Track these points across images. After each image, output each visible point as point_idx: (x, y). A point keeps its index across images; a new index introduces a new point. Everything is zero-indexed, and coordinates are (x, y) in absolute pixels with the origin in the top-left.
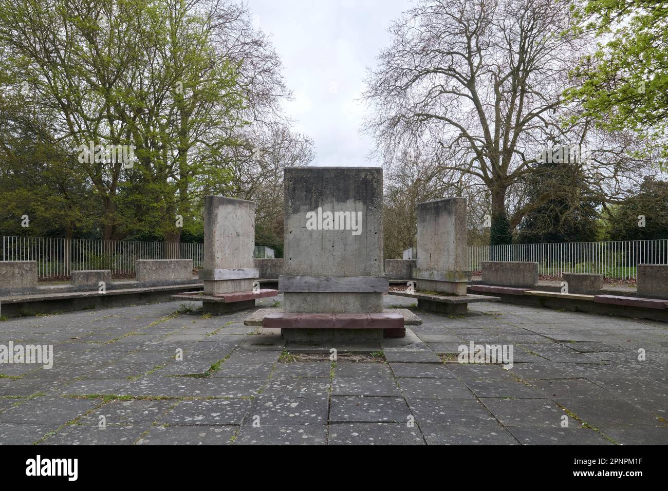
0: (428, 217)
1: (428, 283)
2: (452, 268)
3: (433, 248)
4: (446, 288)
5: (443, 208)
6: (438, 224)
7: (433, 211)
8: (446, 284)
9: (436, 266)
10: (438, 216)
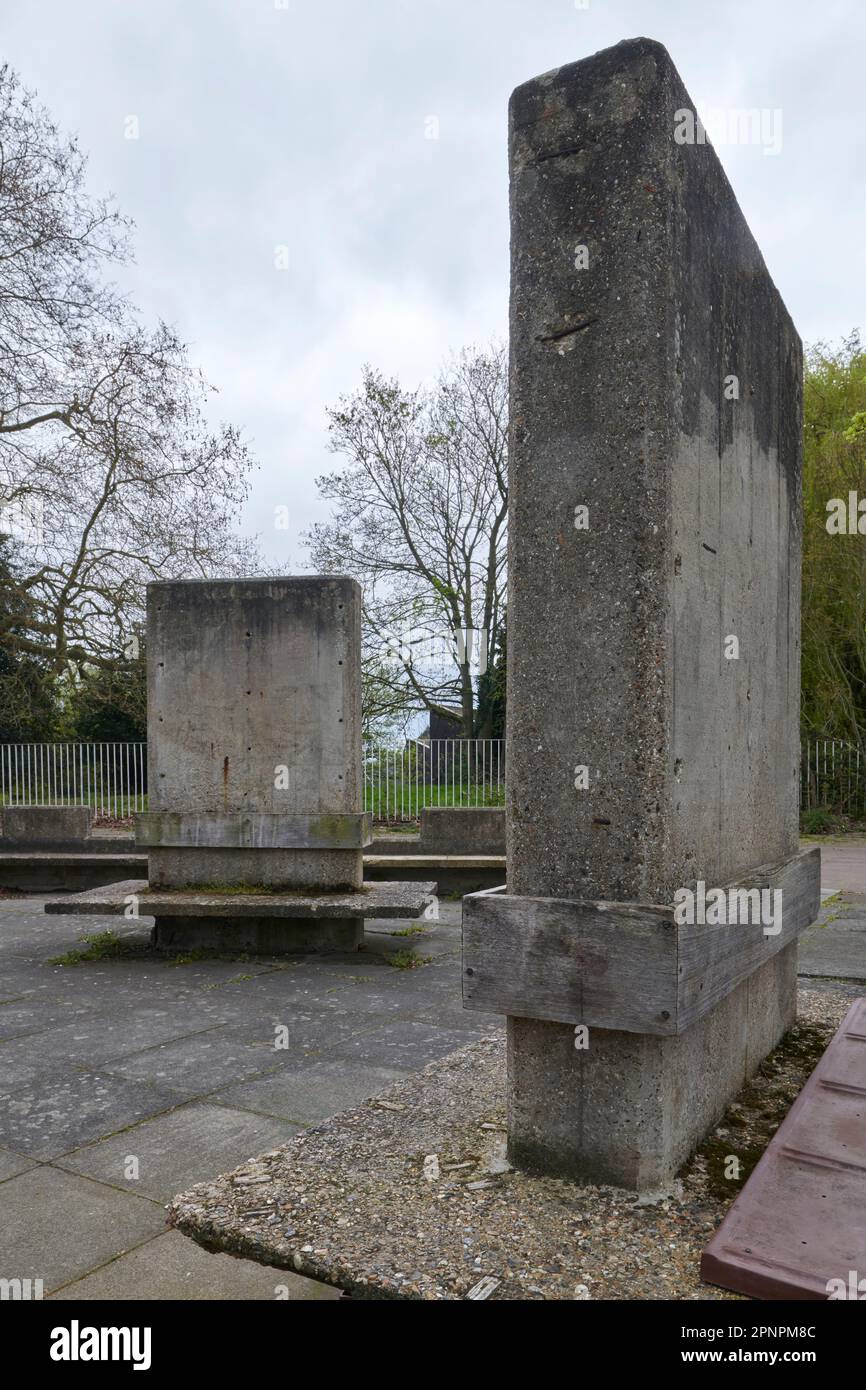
0: (210, 634)
1: (219, 861)
2: (336, 805)
3: (239, 739)
4: (309, 870)
5: (289, 606)
6: (263, 659)
7: (236, 613)
8: (307, 859)
9: (255, 800)
10: (264, 632)
